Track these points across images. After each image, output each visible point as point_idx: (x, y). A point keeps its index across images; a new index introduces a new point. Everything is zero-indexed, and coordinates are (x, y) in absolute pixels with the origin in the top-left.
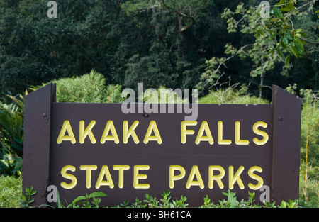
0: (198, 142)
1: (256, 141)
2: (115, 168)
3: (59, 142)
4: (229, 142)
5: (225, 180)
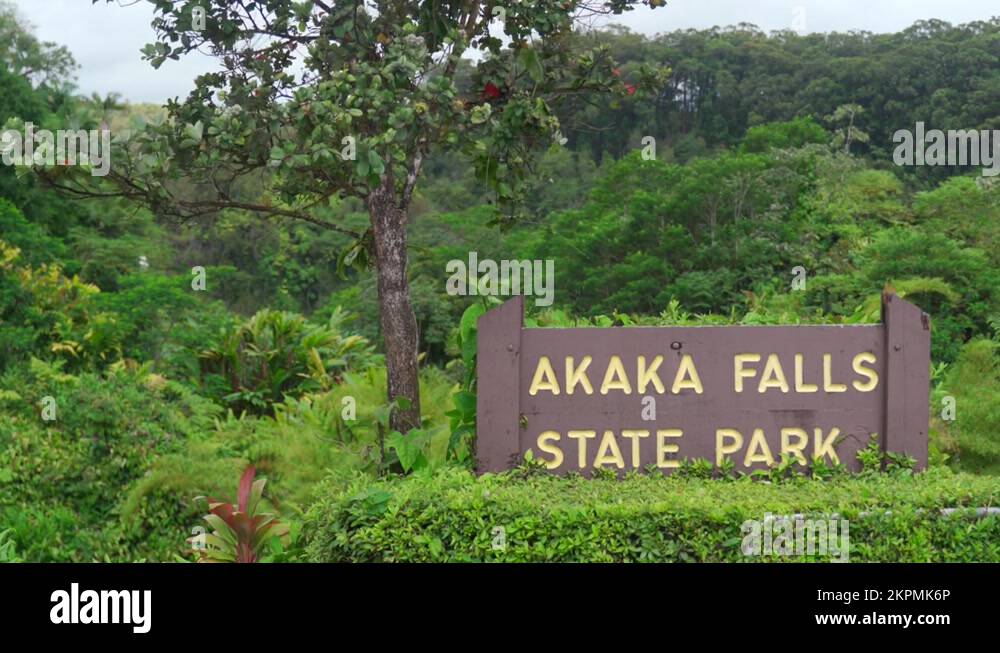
0: (762, 389)
1: (858, 386)
3: (533, 392)
4: (813, 389)
5: (808, 451)
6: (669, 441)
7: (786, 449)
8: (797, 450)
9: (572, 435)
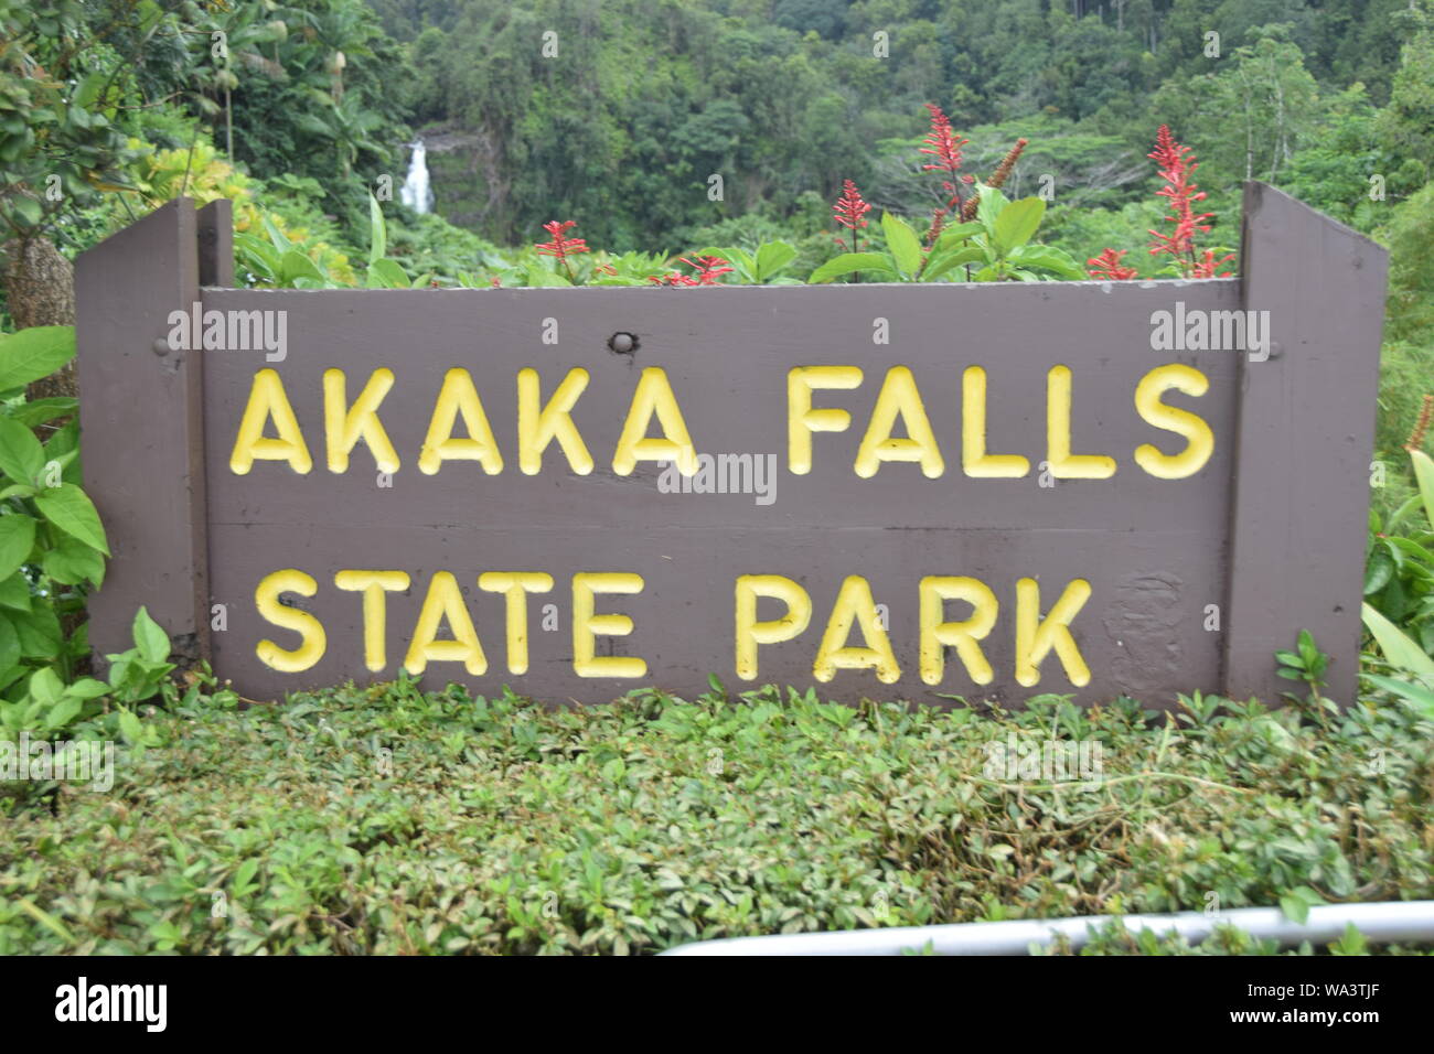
0: (866, 468)
1: (1151, 463)
2: (490, 583)
3: (240, 466)
4: (1015, 468)
5: (1000, 647)
6: (606, 605)
7: (934, 635)
8: (966, 640)
9: (347, 582)
